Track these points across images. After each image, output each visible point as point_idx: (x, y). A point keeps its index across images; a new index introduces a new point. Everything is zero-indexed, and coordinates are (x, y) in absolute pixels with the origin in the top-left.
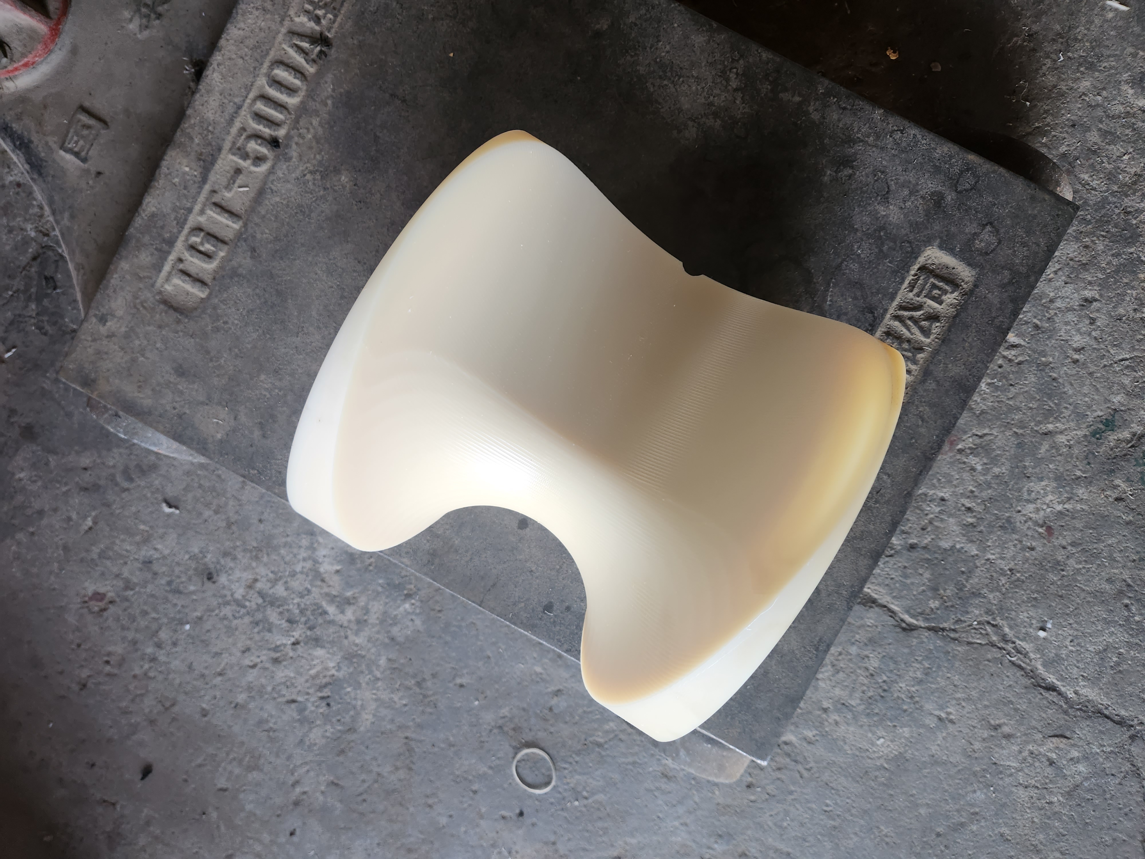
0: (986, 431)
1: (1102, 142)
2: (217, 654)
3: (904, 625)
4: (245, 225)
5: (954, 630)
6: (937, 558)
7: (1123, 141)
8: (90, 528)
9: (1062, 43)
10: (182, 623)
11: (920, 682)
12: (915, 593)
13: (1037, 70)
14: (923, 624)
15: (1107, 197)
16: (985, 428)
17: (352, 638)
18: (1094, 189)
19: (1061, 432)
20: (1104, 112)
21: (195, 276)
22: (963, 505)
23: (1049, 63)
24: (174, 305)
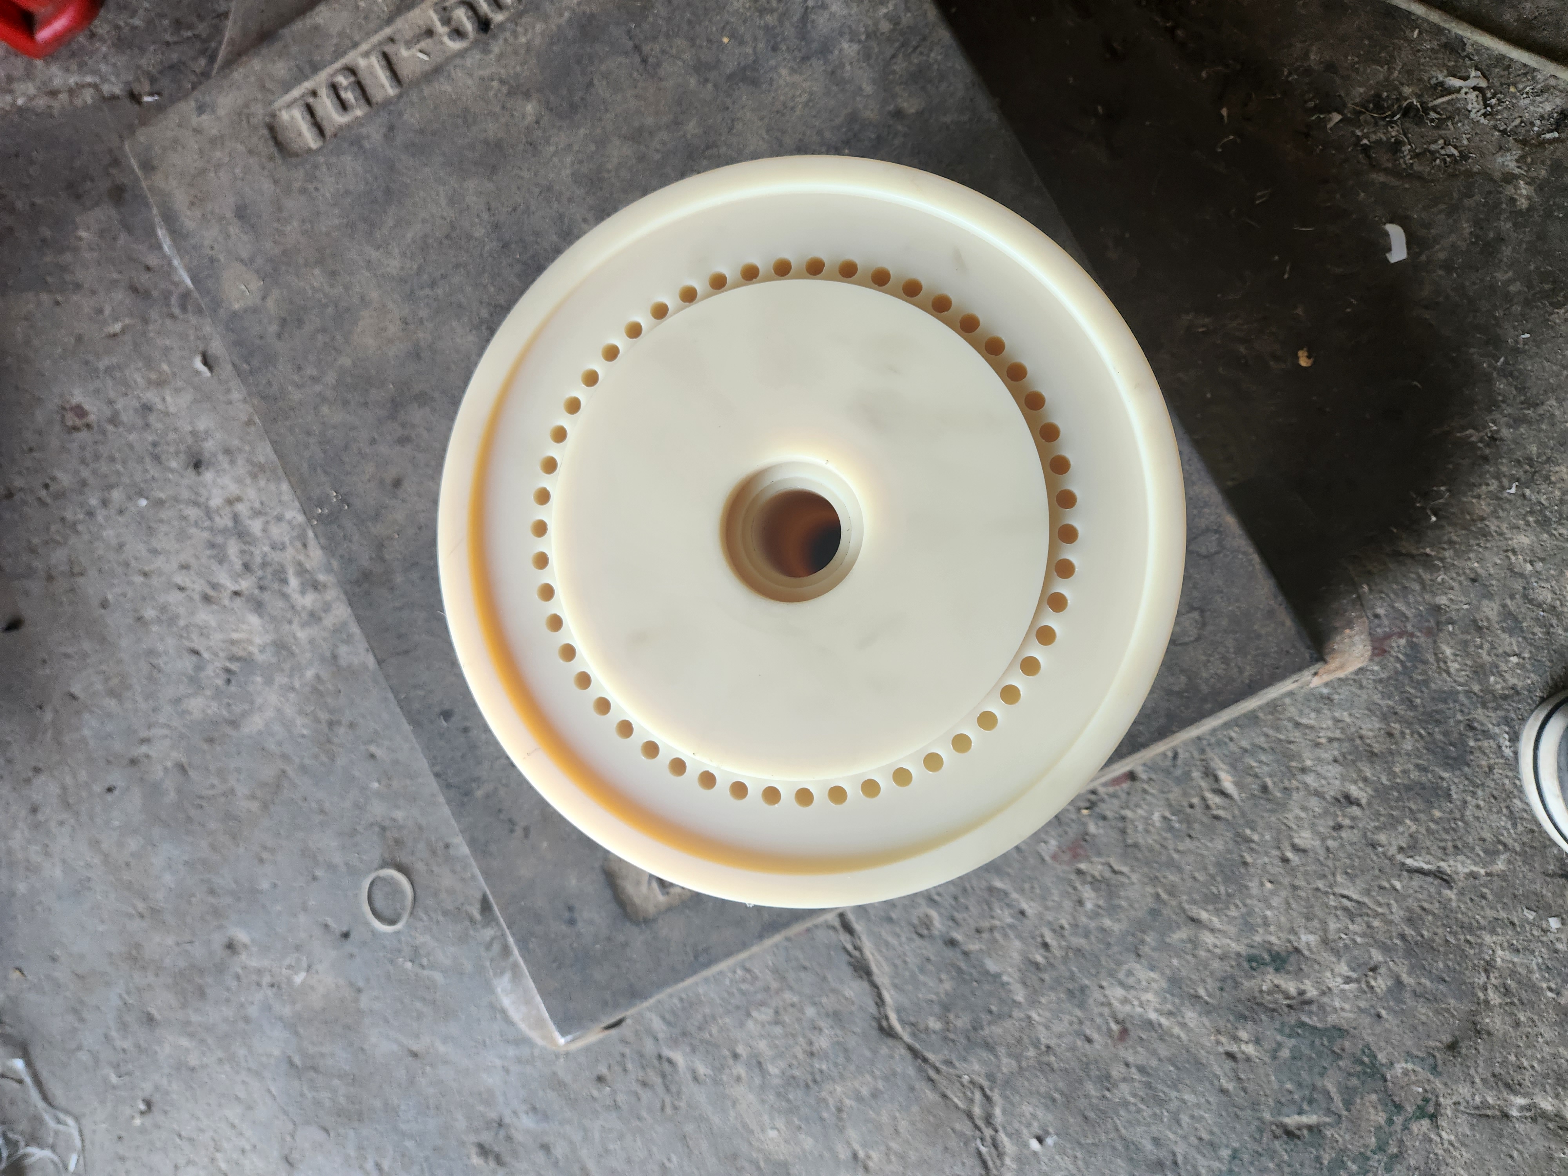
0: (1125, 869)
1: (1498, 623)
2: (155, 552)
3: (884, 1023)
4: (399, 96)
5: (938, 1071)
6: (971, 975)
7: (1525, 638)
8: (115, 335)
9: (1526, 472)
10: (141, 494)
11: (859, 1098)
12: (920, 996)
13: (1474, 485)
14: (907, 1038)
15: (1458, 692)
16: (1126, 864)
17: (295, 627)
18: (1449, 673)
19: (1212, 930)
20: (1524, 588)
21: (319, 119)
22: (1042, 936)
23: (1494, 485)
24: (280, 137)
